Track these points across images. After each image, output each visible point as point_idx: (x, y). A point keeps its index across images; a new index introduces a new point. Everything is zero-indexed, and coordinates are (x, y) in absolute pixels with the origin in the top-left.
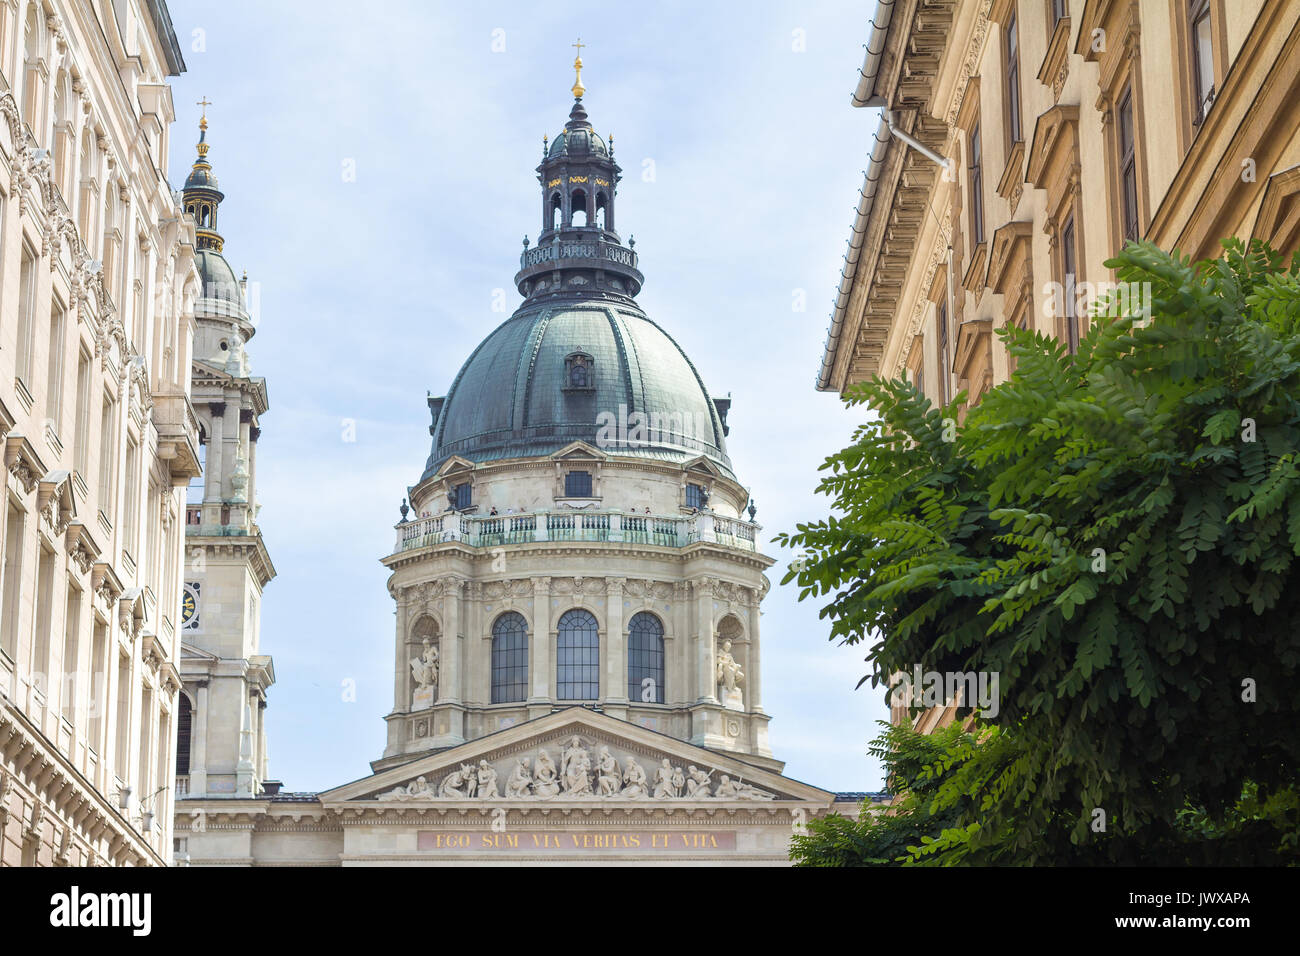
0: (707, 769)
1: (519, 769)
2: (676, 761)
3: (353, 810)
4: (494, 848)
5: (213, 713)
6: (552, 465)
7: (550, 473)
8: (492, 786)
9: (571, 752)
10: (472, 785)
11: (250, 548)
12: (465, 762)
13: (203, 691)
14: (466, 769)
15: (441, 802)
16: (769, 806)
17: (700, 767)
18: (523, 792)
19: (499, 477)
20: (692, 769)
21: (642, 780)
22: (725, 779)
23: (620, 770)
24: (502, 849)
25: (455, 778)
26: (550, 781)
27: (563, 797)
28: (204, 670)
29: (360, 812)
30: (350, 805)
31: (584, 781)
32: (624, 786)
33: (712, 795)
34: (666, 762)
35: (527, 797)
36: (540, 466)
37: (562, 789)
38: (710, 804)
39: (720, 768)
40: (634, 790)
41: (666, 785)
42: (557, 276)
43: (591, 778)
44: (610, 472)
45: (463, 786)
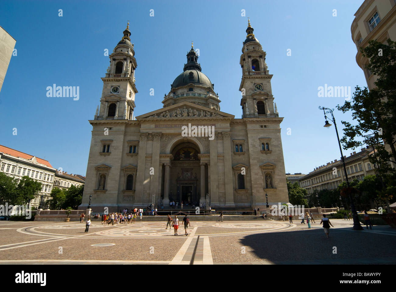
0: (210, 112)
1: (174, 112)
2: (204, 111)
3: (142, 120)
4: (169, 127)
5: (120, 107)
6: (187, 87)
7: (186, 88)
8: (169, 115)
9: (184, 110)
10: (165, 116)
11: (129, 80)
12: (164, 111)
13: (118, 103)
14: (164, 113)
15: (159, 119)
16: (222, 118)
17: (208, 112)
18: (175, 116)
19: (179, 90)
20: (207, 112)
21: (198, 114)
22: (213, 113)
23: (193, 113)
24: (171, 127)
25: (162, 114)
26: (180, 114)
27: (182, 117)
28: (119, 99)
29: (144, 121)
30: (142, 119)
31: (186, 114)
32: (194, 115)
33: (211, 116)
34: (202, 111)
35: (176, 117)
36: (185, 87)
37: (182, 116)
38: (210, 118)
39: (212, 112)
40: (196, 116)
41: (202, 115)
42: (189, 67)
43: (188, 114)
44: (196, 88)
45: (163, 116)
